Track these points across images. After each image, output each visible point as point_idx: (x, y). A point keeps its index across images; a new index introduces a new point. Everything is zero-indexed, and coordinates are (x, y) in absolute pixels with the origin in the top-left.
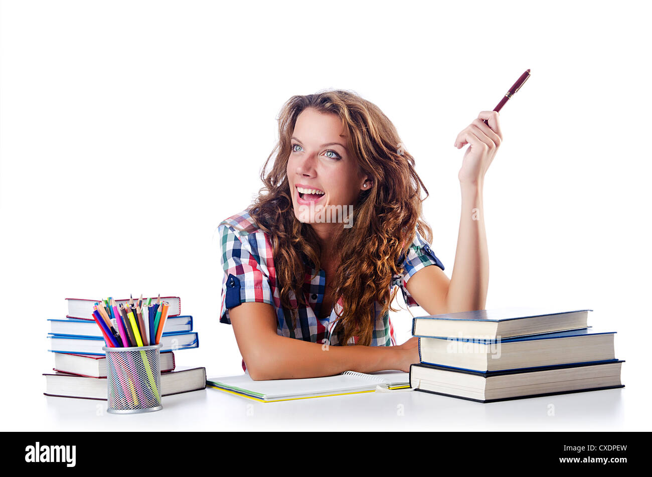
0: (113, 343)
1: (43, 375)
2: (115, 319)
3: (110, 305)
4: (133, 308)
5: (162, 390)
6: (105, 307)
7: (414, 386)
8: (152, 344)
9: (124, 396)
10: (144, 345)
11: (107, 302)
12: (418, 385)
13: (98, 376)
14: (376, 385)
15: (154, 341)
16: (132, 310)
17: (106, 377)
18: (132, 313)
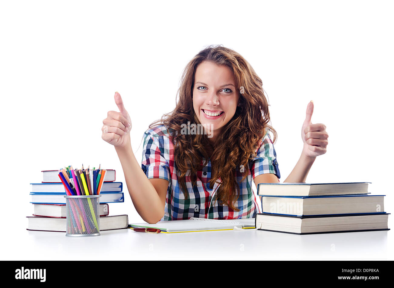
0: (71, 193)
1: (27, 217)
2: (73, 179)
3: (70, 170)
4: (83, 171)
5: (100, 227)
6: (66, 171)
7: (258, 227)
8: (95, 194)
9: (76, 226)
10: (90, 195)
11: (67, 169)
12: (260, 227)
13: (61, 216)
14: (234, 226)
15: (96, 193)
16: (83, 172)
17: (65, 218)
18: (83, 174)
